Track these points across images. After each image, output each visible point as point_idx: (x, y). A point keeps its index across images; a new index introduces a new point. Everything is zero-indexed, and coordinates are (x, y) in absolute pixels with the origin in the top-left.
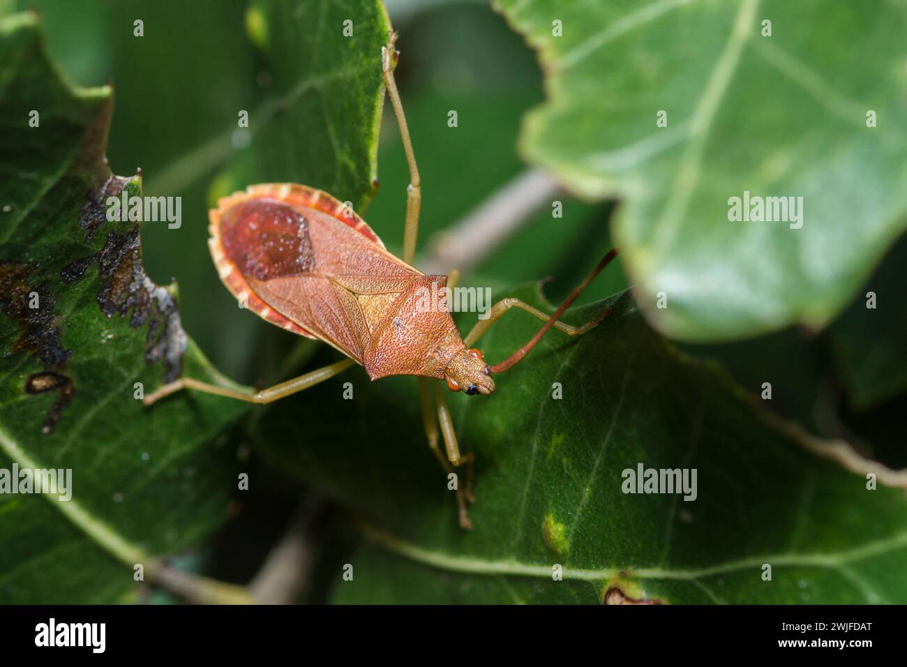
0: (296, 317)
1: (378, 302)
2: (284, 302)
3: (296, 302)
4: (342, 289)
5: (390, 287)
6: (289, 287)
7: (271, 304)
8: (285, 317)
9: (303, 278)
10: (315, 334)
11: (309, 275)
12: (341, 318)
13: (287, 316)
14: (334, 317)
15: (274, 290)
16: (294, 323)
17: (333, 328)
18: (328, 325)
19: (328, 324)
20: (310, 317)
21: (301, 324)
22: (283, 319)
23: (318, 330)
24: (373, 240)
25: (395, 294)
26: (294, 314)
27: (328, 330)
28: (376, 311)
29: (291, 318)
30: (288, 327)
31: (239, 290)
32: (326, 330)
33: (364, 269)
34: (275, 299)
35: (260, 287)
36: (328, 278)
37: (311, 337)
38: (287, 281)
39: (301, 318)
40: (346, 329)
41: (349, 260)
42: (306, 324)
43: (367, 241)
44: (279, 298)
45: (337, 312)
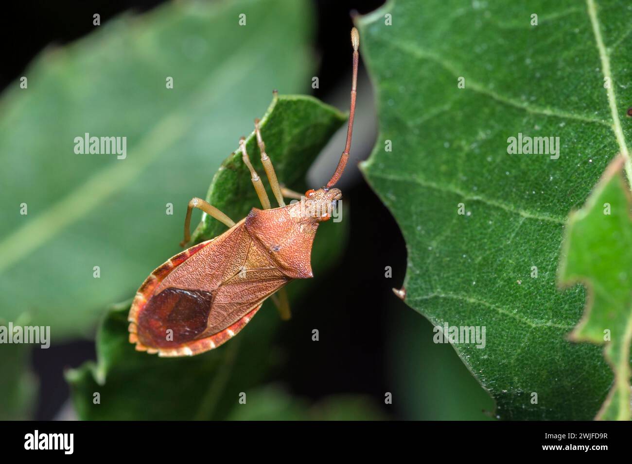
0: (242, 313)
1: (254, 257)
2: (228, 318)
3: (231, 311)
4: (233, 278)
5: (245, 246)
6: (218, 312)
7: (225, 327)
8: (239, 321)
9: (215, 302)
10: (259, 304)
11: (215, 297)
12: (255, 284)
13: (238, 318)
14: (252, 288)
15: (216, 322)
16: (246, 315)
17: (260, 291)
18: (257, 294)
19: (255, 293)
20: (246, 305)
21: (248, 311)
22: (240, 322)
23: (257, 302)
24: (202, 247)
25: (252, 245)
26: (239, 314)
27: (260, 295)
28: (259, 261)
29: (241, 317)
30: (247, 320)
31: (205, 346)
32: (260, 297)
33: (223, 260)
34: (223, 324)
35: (209, 332)
36: (221, 285)
37: (260, 307)
38: (213, 312)
39: (244, 310)
40: (264, 283)
41: (213, 268)
42: (248, 308)
43: (202, 252)
44: (223, 321)
45: (249, 286)
